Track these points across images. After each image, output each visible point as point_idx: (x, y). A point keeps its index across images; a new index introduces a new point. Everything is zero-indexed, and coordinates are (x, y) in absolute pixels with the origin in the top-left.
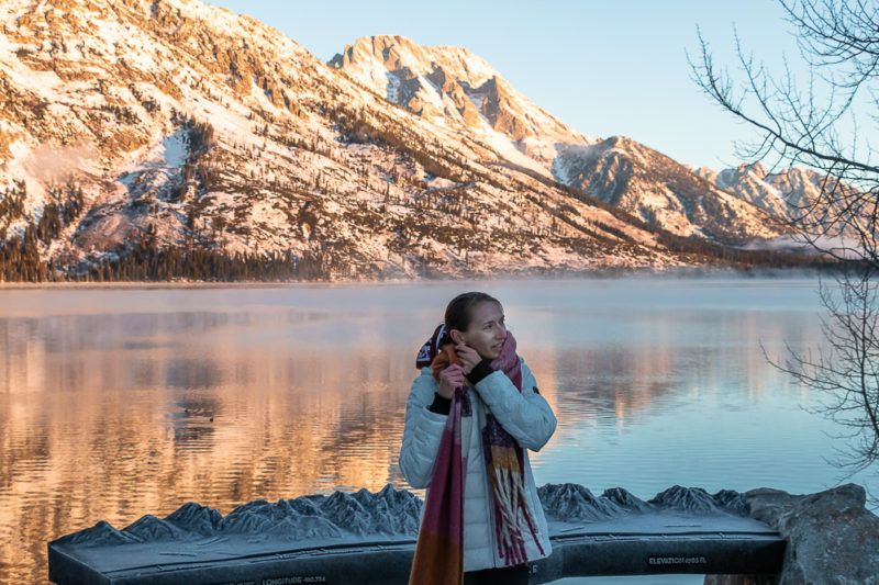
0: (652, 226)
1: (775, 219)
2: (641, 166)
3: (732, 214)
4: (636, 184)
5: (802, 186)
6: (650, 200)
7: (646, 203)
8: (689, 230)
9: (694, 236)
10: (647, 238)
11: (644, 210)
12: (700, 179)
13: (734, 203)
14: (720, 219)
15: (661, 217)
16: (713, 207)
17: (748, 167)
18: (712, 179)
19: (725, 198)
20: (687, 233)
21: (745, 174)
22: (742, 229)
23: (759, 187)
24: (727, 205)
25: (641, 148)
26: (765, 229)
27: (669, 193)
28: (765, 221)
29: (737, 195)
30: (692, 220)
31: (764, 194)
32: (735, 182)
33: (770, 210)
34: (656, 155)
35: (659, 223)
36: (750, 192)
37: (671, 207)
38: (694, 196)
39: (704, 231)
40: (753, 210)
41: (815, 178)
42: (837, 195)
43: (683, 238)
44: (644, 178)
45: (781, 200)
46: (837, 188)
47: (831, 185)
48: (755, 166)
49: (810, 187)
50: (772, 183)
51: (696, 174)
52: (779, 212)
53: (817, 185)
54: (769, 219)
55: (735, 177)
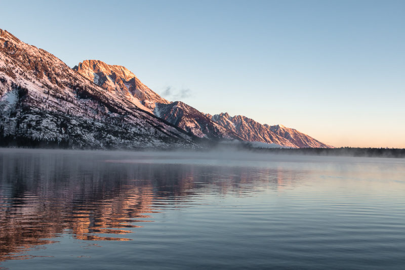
0: (190, 134)
1: (233, 133)
2: (186, 112)
3: (218, 130)
4: (185, 119)
5: (242, 122)
6: (189, 125)
7: (188, 125)
8: (203, 136)
9: (204, 138)
10: (188, 137)
11: (187, 128)
12: (207, 118)
13: (219, 127)
14: (214, 132)
15: (193, 131)
16: (211, 127)
17: (223, 114)
18: (210, 118)
19: (215, 125)
20: (202, 137)
21: (222, 117)
22: (221, 136)
23: (227, 122)
24: (216, 127)
25: (187, 106)
26: (229, 137)
27: (196, 122)
28: (229, 134)
29: (219, 124)
30: (204, 132)
31: (228, 124)
32: (219, 120)
33: (230, 130)
34: (192, 108)
35: (192, 133)
36: (224, 123)
37: (196, 127)
38: (205, 124)
39: (208, 136)
40: (225, 129)
41: (246, 119)
42: (253, 126)
43: (200, 138)
44: (187, 116)
45: (234, 127)
46: (253, 123)
47: (251, 122)
48: (226, 114)
49: (244, 122)
50: (231, 120)
51: (205, 116)
52: (233, 130)
53: (247, 122)
54: (230, 132)
55: (219, 118)
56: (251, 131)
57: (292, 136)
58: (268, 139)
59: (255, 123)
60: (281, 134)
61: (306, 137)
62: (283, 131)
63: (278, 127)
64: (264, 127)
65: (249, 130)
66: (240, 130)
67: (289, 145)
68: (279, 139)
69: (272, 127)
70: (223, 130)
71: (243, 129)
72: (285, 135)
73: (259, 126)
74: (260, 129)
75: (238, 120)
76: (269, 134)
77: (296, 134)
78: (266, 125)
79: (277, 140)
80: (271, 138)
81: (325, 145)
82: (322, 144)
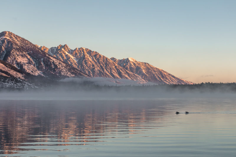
0: (21, 70)
1: (74, 69)
2: (16, 44)
3: (56, 66)
4: (14, 52)
5: (84, 56)
6: (20, 60)
7: (19, 61)
8: (37, 73)
9: (39, 75)
10: (19, 75)
11: (18, 64)
12: (42, 51)
13: (57, 62)
14: (51, 68)
15: (25, 67)
16: (48, 63)
17: (62, 47)
18: (46, 51)
19: (53, 59)
20: (37, 74)
21: (60, 50)
22: (60, 73)
23: (67, 55)
24: (53, 62)
25: (17, 37)
26: (69, 73)
27: (29, 57)
28: (69, 70)
29: (57, 58)
30: (39, 68)
31: (68, 58)
32: (57, 53)
33: (71, 65)
34: (23, 40)
35: (24, 70)
36: (63, 58)
37: (29, 63)
38: (40, 59)
39: (44, 73)
40: (64, 65)
41: (90, 52)
42: (98, 60)
43: (35, 76)
44: (18, 50)
45: (76, 61)
46: (98, 56)
47: (96, 55)
48: (65, 46)
49: (87, 56)
50: (71, 54)
51: (40, 49)
52: (75, 66)
53: (90, 55)
54: (71, 69)
55: (56, 51)
56: (96, 66)
57: (144, 71)
58: (116, 75)
59: (100, 56)
60: (131, 69)
61: (161, 72)
62: (133, 66)
63: (127, 61)
64: (111, 61)
65: (93, 65)
66: (82, 65)
67: (141, 81)
68: (129, 75)
69: (120, 61)
70: (62, 67)
71: (86, 63)
72: (137, 69)
73: (106, 60)
74: (106, 64)
75: (80, 54)
76: (117, 70)
77: (149, 68)
78: (113, 59)
79: (127, 76)
80: (120, 74)
81: (183, 81)
82: (179, 80)
